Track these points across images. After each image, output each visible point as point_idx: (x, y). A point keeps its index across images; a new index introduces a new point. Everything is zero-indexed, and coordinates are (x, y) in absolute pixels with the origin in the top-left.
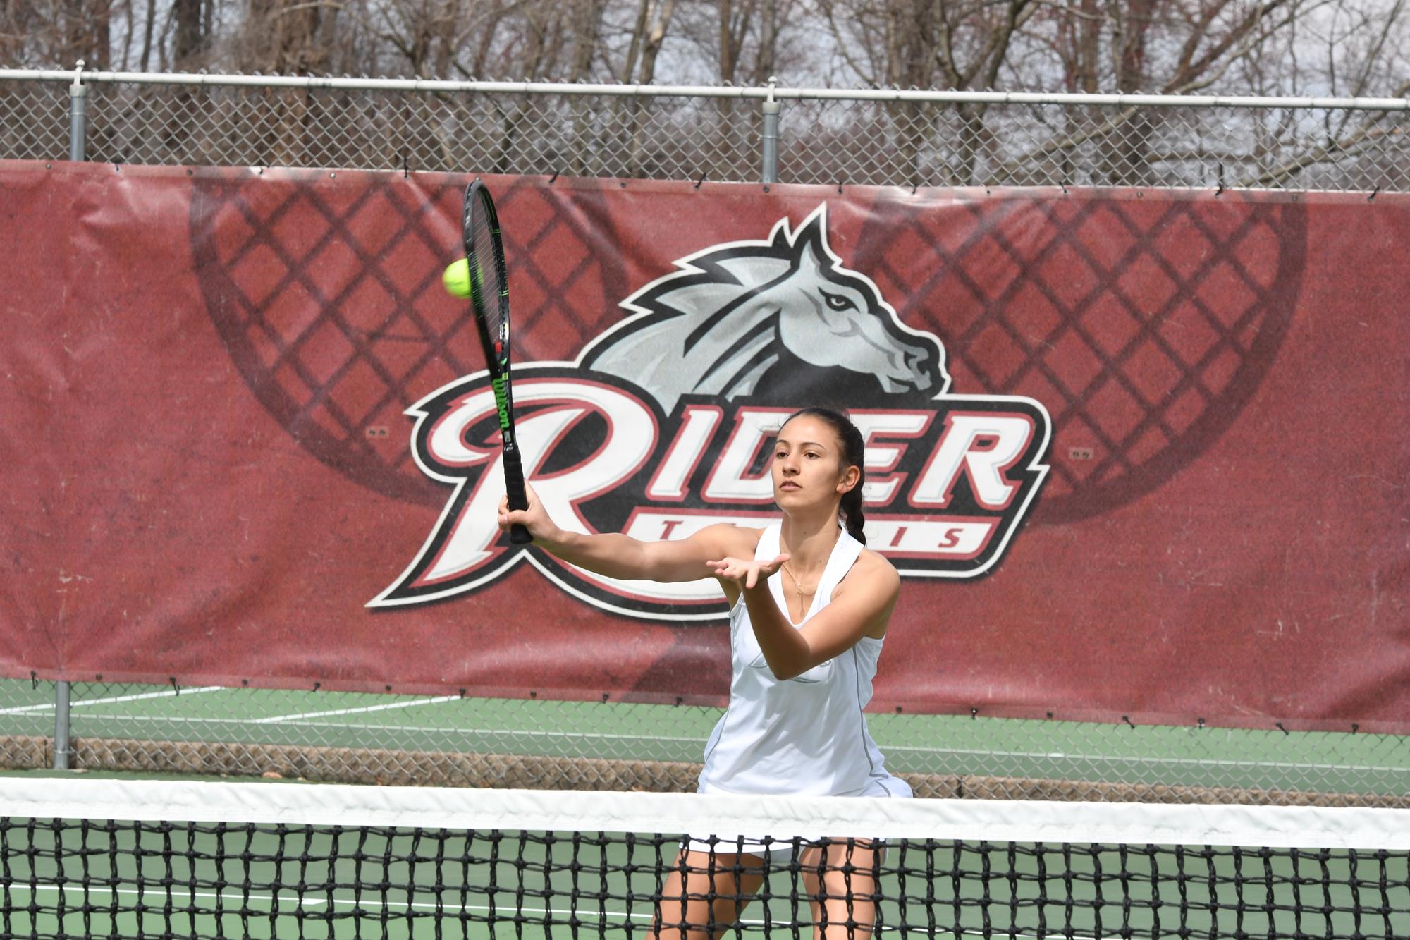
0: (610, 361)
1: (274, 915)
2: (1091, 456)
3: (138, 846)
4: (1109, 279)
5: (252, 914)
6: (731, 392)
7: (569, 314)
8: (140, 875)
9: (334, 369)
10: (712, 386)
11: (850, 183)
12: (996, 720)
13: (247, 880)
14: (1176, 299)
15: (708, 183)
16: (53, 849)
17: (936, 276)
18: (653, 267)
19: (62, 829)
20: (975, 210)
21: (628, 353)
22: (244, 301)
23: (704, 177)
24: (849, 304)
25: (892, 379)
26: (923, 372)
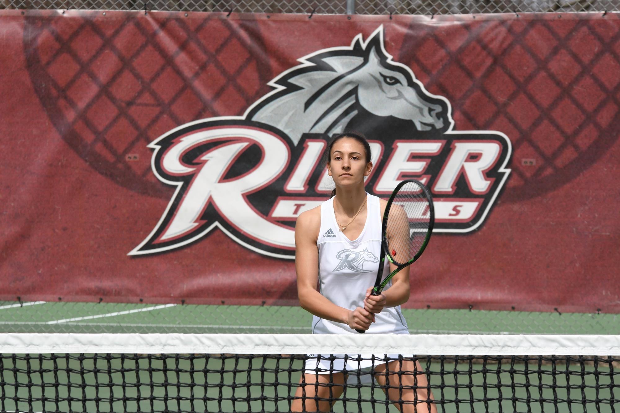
0: (262, 116)
1: (220, 400)
2: (534, 164)
3: (150, 367)
4: (543, 65)
5: (209, 399)
6: (331, 131)
7: (240, 90)
8: (151, 381)
9: (107, 122)
10: (320, 129)
11: (397, 13)
12: (483, 312)
13: (206, 382)
14: (581, 74)
15: (316, 15)
16: (107, 369)
17: (446, 65)
18: (286, 62)
19: (111, 359)
20: (467, 27)
21: (273, 111)
22: (56, 85)
23: (313, 12)
24: (397, 81)
25: (422, 123)
26: (439, 119)
